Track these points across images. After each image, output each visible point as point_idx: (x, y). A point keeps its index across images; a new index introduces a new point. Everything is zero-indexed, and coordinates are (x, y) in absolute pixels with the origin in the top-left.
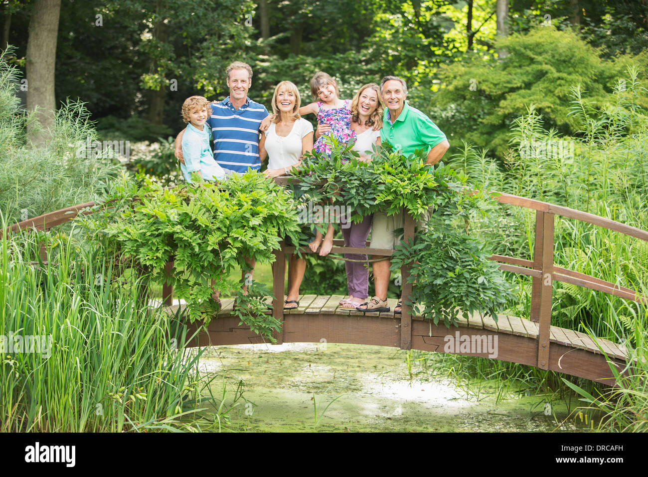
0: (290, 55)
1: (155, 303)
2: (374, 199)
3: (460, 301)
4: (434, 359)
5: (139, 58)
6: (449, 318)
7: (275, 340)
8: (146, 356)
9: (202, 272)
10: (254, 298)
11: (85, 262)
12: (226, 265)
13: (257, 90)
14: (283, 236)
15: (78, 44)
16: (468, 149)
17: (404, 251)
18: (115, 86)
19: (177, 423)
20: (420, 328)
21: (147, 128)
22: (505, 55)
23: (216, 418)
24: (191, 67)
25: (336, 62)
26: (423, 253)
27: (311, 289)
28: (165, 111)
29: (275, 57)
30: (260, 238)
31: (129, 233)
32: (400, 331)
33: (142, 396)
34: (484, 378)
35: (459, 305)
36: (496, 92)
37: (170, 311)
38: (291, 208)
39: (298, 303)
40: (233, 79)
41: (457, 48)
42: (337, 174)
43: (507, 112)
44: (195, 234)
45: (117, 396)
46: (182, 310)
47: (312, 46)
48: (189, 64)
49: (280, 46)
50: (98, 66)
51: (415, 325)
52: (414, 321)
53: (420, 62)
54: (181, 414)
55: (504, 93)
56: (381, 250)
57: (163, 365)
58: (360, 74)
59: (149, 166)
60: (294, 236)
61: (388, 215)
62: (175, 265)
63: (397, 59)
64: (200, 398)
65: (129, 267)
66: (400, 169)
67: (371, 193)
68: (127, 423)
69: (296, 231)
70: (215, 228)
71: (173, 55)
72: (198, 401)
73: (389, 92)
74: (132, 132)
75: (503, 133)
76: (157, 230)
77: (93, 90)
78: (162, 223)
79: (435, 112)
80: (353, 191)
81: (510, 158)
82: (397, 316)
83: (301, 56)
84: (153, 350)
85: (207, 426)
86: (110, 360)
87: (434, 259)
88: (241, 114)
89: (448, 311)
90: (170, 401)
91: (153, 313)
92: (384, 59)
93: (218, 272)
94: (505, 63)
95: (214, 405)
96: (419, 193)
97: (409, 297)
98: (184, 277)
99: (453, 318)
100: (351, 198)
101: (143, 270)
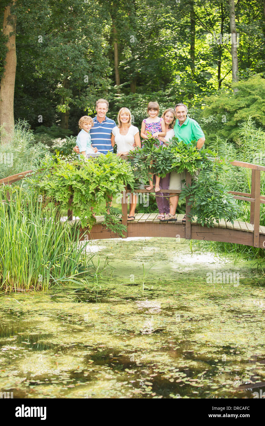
0: (130, 93)
1: (64, 219)
2: (171, 166)
3: (215, 214)
4: (204, 243)
5: (55, 96)
6: (209, 223)
7: (124, 236)
8: (60, 246)
9: (87, 203)
10: (113, 215)
11: (29, 200)
12: (99, 200)
13: (114, 111)
14: (126, 184)
15: (25, 90)
16: (218, 139)
17: (186, 190)
18: (44, 111)
19: (76, 278)
20: (195, 229)
21: (60, 131)
22: (237, 91)
23: (95, 275)
24: (81, 101)
25: (153, 96)
26: (195, 190)
27: (143, 210)
28: (69, 122)
29: (123, 94)
30: (115, 186)
31: (50, 186)
32: (185, 230)
33: (58, 265)
34: (228, 252)
35: (214, 216)
36: (232, 109)
37: (71, 223)
38: (130, 170)
39: (134, 218)
40: (99, 107)
41: (214, 88)
42: (152, 154)
43: (238, 119)
44: (82, 185)
45: (46, 266)
46: (77, 222)
47: (141, 88)
48: (80, 99)
49: (125, 89)
50: (35, 101)
51: (193, 227)
52: (192, 225)
53: (195, 95)
54: (78, 274)
55: (236, 110)
56: (175, 191)
57: (68, 250)
58: (165, 102)
59: (61, 150)
60: (132, 184)
61: (178, 173)
62: (74, 201)
63: (183, 94)
64: (87, 265)
65: (50, 202)
66: (183, 150)
67: (169, 163)
68: (51, 278)
69: (133, 182)
70: (92, 181)
71: (72, 95)
72: (86, 267)
73: (179, 112)
74: (53, 133)
75: (236, 130)
76: (64, 183)
77: (33, 113)
78: (66, 180)
79: (203, 120)
80: (160, 162)
81: (239, 142)
82: (184, 223)
83: (136, 94)
84: (63, 242)
85: (91, 279)
86: (42, 248)
87: (201, 193)
88: (102, 125)
89: (208, 219)
90: (72, 267)
91: (63, 224)
92: (177, 94)
93: (95, 203)
94: (237, 95)
95: (95, 269)
96: (194, 162)
97: (189, 213)
98: (78, 206)
99: (212, 223)
100: (159, 166)
101: (58, 203)
